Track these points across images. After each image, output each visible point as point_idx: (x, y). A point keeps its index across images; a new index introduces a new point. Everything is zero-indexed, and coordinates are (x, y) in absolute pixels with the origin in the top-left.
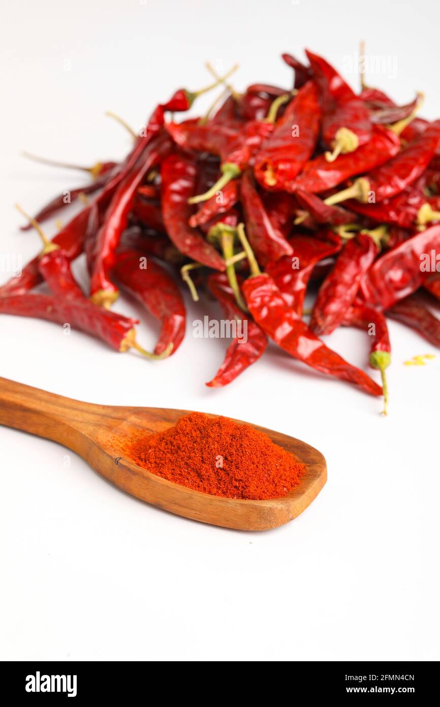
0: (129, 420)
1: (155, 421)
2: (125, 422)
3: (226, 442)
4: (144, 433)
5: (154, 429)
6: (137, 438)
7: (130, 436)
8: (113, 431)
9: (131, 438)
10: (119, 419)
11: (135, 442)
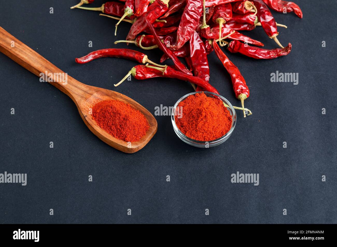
0: (94, 95)
1: (103, 95)
2: (92, 96)
3: (122, 121)
4: (98, 101)
5: (102, 99)
6: (95, 103)
7: (93, 102)
8: (87, 101)
9: (93, 104)
10: (90, 94)
11: (94, 105)
